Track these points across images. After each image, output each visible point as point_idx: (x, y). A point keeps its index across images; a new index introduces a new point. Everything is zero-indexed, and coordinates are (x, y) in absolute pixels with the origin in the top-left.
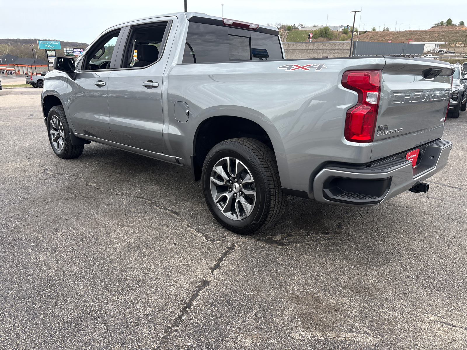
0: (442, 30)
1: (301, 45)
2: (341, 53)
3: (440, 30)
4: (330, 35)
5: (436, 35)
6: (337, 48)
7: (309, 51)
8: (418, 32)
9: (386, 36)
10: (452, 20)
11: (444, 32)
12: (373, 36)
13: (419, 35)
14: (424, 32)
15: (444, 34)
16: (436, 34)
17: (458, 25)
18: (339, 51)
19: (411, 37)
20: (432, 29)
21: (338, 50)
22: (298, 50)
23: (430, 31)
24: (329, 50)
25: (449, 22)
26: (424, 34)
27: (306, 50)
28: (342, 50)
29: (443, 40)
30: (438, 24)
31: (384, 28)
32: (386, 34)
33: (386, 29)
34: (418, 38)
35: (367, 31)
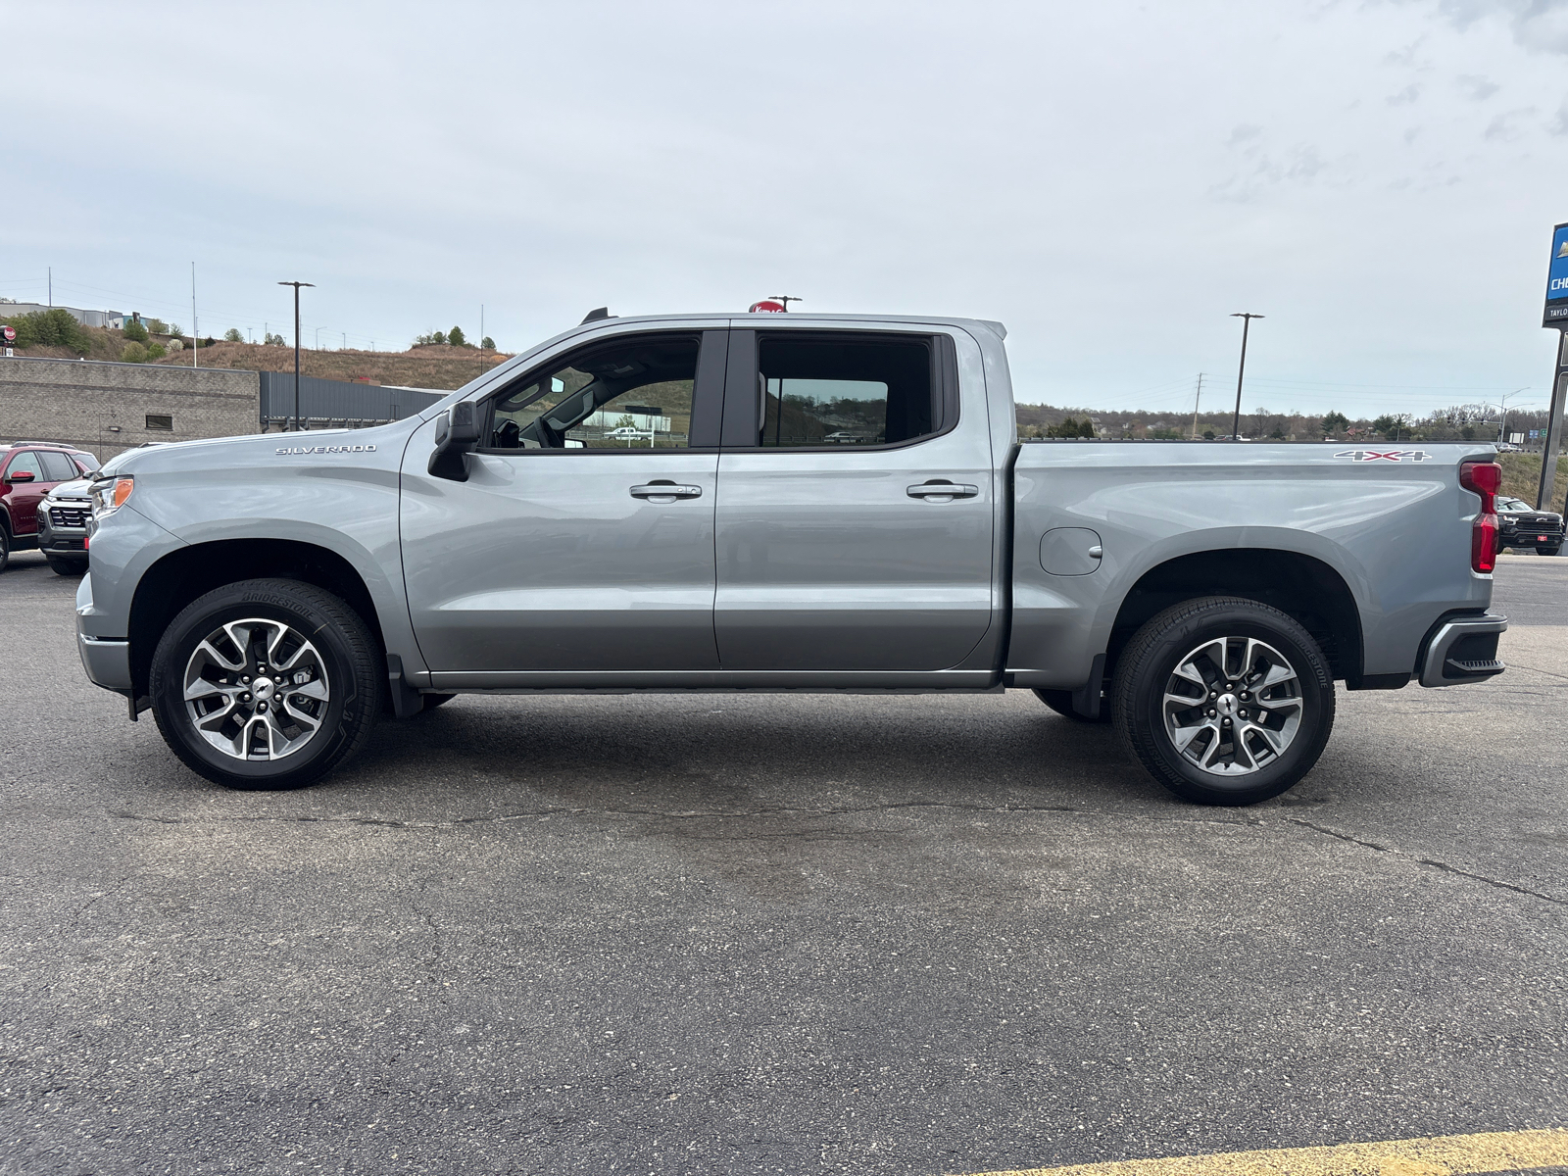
0: (442, 357)
1: (52, 369)
2: (219, 407)
3: (439, 357)
4: (77, 338)
5: (432, 370)
6: (201, 387)
7: (89, 392)
8: (379, 357)
9: (286, 361)
10: (462, 331)
11: (451, 362)
12: (242, 356)
13: (384, 365)
14: (396, 360)
15: (450, 367)
16: (431, 367)
17: (479, 345)
18: (210, 399)
19: (363, 370)
20: (416, 354)
21: (208, 395)
22: (41, 385)
23: (412, 358)
24: (172, 393)
25: (457, 336)
26: (397, 365)
27: (75, 387)
28: (220, 395)
29: (451, 384)
30: (429, 338)
31: (269, 335)
32: (284, 355)
33: (273, 338)
34: (383, 373)
35: (213, 338)
